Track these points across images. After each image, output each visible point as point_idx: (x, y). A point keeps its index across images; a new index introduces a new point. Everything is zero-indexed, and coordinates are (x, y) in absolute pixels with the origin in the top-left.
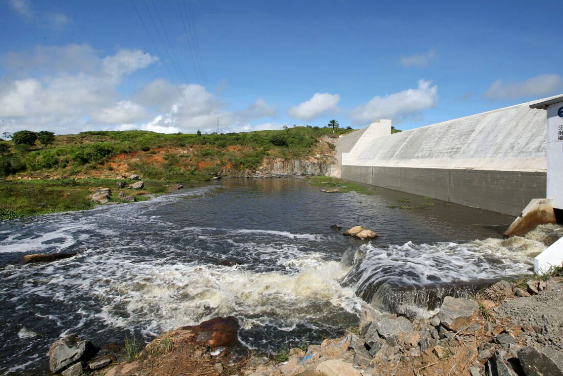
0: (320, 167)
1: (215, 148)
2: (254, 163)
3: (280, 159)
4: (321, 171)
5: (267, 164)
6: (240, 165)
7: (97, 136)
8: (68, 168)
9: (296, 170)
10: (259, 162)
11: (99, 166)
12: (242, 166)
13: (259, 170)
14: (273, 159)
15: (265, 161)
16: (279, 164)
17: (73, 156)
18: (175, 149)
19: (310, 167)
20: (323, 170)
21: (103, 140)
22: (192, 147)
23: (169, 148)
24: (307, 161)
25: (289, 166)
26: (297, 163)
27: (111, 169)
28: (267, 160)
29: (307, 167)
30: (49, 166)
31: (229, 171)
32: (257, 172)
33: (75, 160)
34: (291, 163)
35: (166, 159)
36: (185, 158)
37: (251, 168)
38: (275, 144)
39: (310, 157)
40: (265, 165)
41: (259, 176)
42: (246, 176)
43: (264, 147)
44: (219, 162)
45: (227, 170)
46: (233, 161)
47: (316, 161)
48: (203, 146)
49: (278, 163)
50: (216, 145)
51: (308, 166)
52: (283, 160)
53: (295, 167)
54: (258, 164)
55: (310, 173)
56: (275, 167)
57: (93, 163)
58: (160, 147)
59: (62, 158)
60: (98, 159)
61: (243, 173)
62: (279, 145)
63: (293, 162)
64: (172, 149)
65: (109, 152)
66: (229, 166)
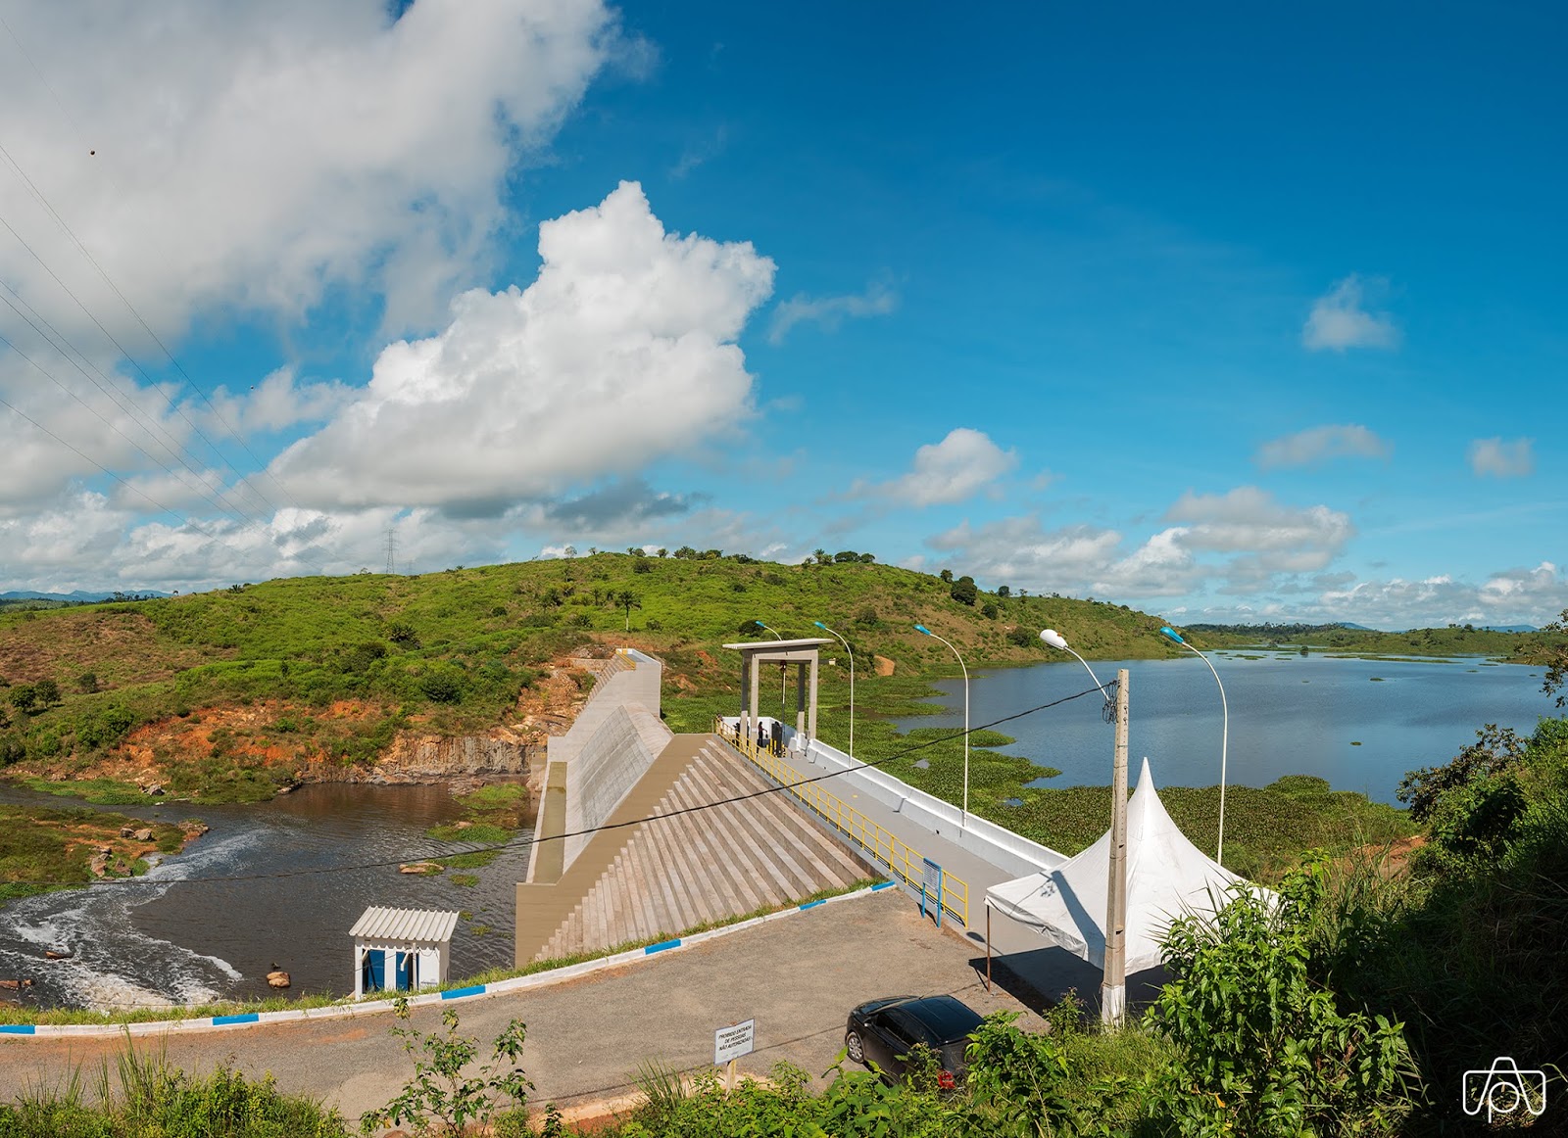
0: (523, 754)
1: (306, 709)
2: (369, 751)
3: (430, 738)
4: (523, 762)
5: (403, 749)
6: (342, 755)
7: (122, 616)
8: (74, 757)
9: (466, 760)
10: (384, 748)
11: (113, 752)
12: (345, 758)
13: (381, 766)
14: (416, 737)
15: (399, 742)
16: (427, 749)
17: (79, 737)
18: (232, 710)
19: (499, 751)
20: (527, 759)
21: (134, 625)
22: (264, 705)
23: (223, 709)
24: (494, 740)
25: (453, 751)
26: (470, 743)
27: (129, 758)
28: (403, 741)
29: (492, 752)
30: (51, 754)
31: (320, 768)
32: (377, 770)
33: (81, 743)
34: (458, 743)
35: (212, 741)
36: (245, 738)
37: (362, 762)
38: (432, 698)
39: (501, 729)
40: (397, 751)
41: (377, 781)
42: (352, 780)
43: (404, 707)
44: (302, 749)
45: (317, 766)
46: (330, 748)
47: (513, 739)
48: (284, 702)
49: (427, 745)
50: (308, 702)
51: (495, 751)
52: (438, 738)
53: (465, 753)
54: (381, 752)
55: (499, 768)
56: (420, 756)
57: (105, 746)
58: (208, 707)
59: (66, 739)
60: (111, 741)
61: (347, 773)
62: (438, 700)
63: (461, 744)
64: (227, 710)
65: (127, 724)
66: (320, 758)
